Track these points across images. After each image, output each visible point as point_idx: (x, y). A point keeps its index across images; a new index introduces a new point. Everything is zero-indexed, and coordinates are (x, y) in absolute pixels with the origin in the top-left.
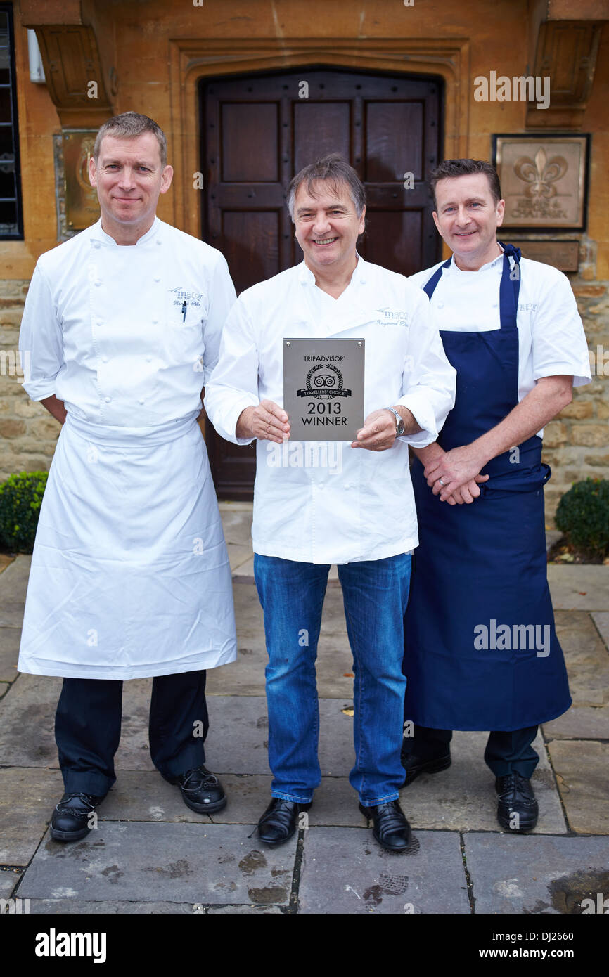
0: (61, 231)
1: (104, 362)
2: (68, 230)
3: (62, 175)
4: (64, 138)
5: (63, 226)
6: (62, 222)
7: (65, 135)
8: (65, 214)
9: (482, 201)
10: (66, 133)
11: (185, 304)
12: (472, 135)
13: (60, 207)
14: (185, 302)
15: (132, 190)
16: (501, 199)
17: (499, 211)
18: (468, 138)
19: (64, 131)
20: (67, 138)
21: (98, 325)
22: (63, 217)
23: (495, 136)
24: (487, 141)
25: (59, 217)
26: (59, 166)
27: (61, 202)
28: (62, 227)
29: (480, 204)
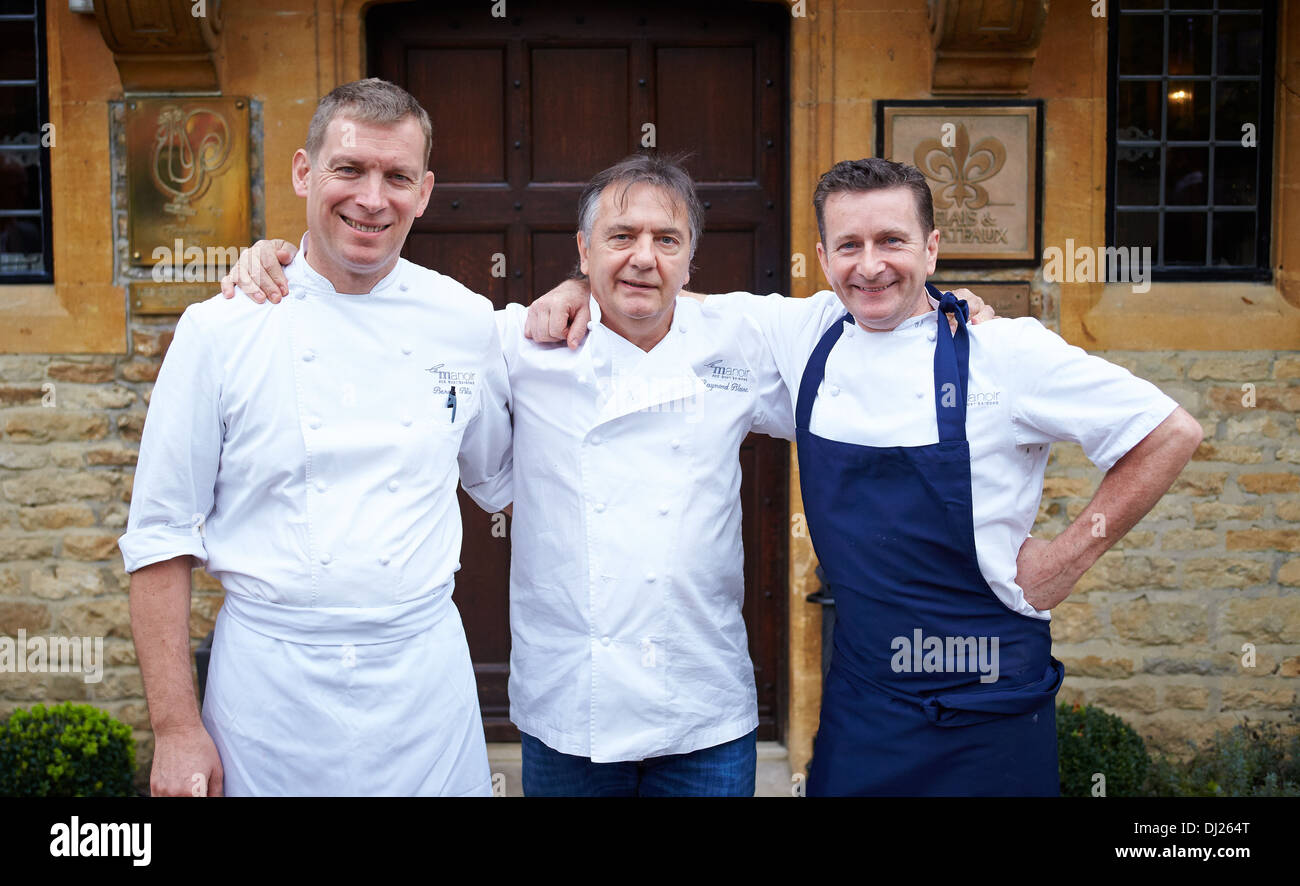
0: (120, 268)
1: (320, 491)
2: (134, 266)
3: (123, 171)
4: (128, 105)
5: (124, 260)
6: (121, 252)
7: (128, 103)
8: (127, 238)
9: (906, 235)
10: (129, 98)
11: (453, 392)
12: (841, 102)
13: (119, 227)
14: (453, 388)
15: (382, 211)
16: (933, 229)
17: (930, 249)
18: (833, 108)
19: (127, 95)
20: (133, 107)
21: (314, 428)
22: (124, 243)
23: (880, 105)
24: (867, 114)
25: (116, 243)
26: (119, 155)
27: (120, 217)
28: (121, 260)
29: (900, 240)
